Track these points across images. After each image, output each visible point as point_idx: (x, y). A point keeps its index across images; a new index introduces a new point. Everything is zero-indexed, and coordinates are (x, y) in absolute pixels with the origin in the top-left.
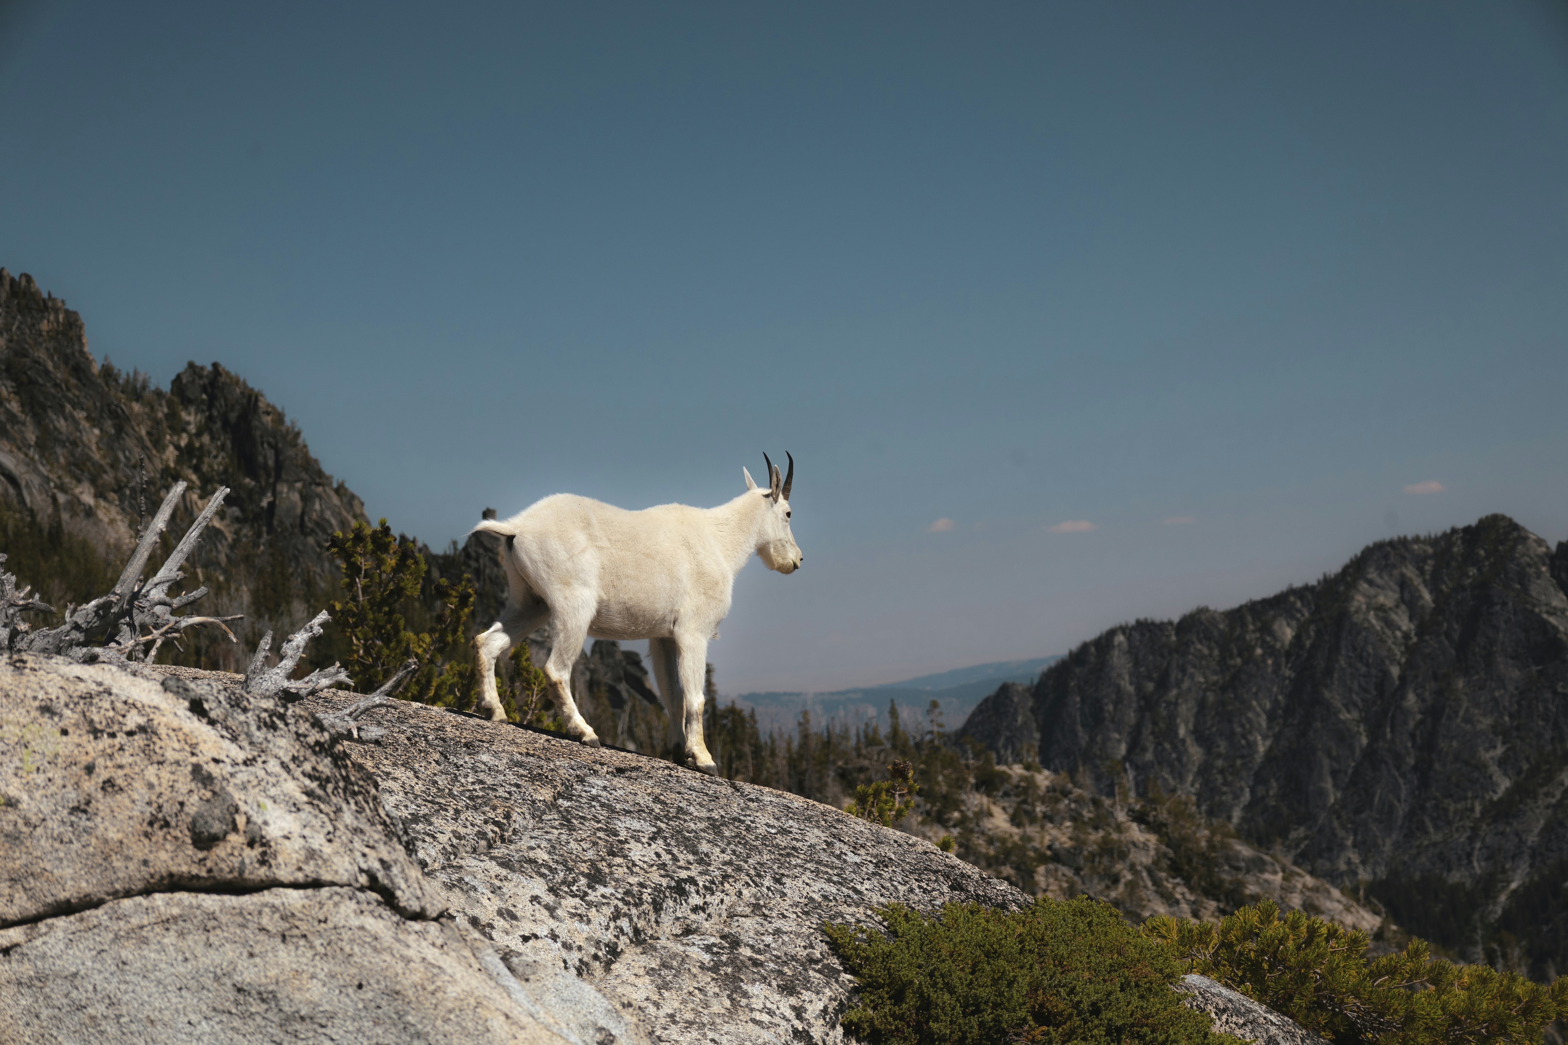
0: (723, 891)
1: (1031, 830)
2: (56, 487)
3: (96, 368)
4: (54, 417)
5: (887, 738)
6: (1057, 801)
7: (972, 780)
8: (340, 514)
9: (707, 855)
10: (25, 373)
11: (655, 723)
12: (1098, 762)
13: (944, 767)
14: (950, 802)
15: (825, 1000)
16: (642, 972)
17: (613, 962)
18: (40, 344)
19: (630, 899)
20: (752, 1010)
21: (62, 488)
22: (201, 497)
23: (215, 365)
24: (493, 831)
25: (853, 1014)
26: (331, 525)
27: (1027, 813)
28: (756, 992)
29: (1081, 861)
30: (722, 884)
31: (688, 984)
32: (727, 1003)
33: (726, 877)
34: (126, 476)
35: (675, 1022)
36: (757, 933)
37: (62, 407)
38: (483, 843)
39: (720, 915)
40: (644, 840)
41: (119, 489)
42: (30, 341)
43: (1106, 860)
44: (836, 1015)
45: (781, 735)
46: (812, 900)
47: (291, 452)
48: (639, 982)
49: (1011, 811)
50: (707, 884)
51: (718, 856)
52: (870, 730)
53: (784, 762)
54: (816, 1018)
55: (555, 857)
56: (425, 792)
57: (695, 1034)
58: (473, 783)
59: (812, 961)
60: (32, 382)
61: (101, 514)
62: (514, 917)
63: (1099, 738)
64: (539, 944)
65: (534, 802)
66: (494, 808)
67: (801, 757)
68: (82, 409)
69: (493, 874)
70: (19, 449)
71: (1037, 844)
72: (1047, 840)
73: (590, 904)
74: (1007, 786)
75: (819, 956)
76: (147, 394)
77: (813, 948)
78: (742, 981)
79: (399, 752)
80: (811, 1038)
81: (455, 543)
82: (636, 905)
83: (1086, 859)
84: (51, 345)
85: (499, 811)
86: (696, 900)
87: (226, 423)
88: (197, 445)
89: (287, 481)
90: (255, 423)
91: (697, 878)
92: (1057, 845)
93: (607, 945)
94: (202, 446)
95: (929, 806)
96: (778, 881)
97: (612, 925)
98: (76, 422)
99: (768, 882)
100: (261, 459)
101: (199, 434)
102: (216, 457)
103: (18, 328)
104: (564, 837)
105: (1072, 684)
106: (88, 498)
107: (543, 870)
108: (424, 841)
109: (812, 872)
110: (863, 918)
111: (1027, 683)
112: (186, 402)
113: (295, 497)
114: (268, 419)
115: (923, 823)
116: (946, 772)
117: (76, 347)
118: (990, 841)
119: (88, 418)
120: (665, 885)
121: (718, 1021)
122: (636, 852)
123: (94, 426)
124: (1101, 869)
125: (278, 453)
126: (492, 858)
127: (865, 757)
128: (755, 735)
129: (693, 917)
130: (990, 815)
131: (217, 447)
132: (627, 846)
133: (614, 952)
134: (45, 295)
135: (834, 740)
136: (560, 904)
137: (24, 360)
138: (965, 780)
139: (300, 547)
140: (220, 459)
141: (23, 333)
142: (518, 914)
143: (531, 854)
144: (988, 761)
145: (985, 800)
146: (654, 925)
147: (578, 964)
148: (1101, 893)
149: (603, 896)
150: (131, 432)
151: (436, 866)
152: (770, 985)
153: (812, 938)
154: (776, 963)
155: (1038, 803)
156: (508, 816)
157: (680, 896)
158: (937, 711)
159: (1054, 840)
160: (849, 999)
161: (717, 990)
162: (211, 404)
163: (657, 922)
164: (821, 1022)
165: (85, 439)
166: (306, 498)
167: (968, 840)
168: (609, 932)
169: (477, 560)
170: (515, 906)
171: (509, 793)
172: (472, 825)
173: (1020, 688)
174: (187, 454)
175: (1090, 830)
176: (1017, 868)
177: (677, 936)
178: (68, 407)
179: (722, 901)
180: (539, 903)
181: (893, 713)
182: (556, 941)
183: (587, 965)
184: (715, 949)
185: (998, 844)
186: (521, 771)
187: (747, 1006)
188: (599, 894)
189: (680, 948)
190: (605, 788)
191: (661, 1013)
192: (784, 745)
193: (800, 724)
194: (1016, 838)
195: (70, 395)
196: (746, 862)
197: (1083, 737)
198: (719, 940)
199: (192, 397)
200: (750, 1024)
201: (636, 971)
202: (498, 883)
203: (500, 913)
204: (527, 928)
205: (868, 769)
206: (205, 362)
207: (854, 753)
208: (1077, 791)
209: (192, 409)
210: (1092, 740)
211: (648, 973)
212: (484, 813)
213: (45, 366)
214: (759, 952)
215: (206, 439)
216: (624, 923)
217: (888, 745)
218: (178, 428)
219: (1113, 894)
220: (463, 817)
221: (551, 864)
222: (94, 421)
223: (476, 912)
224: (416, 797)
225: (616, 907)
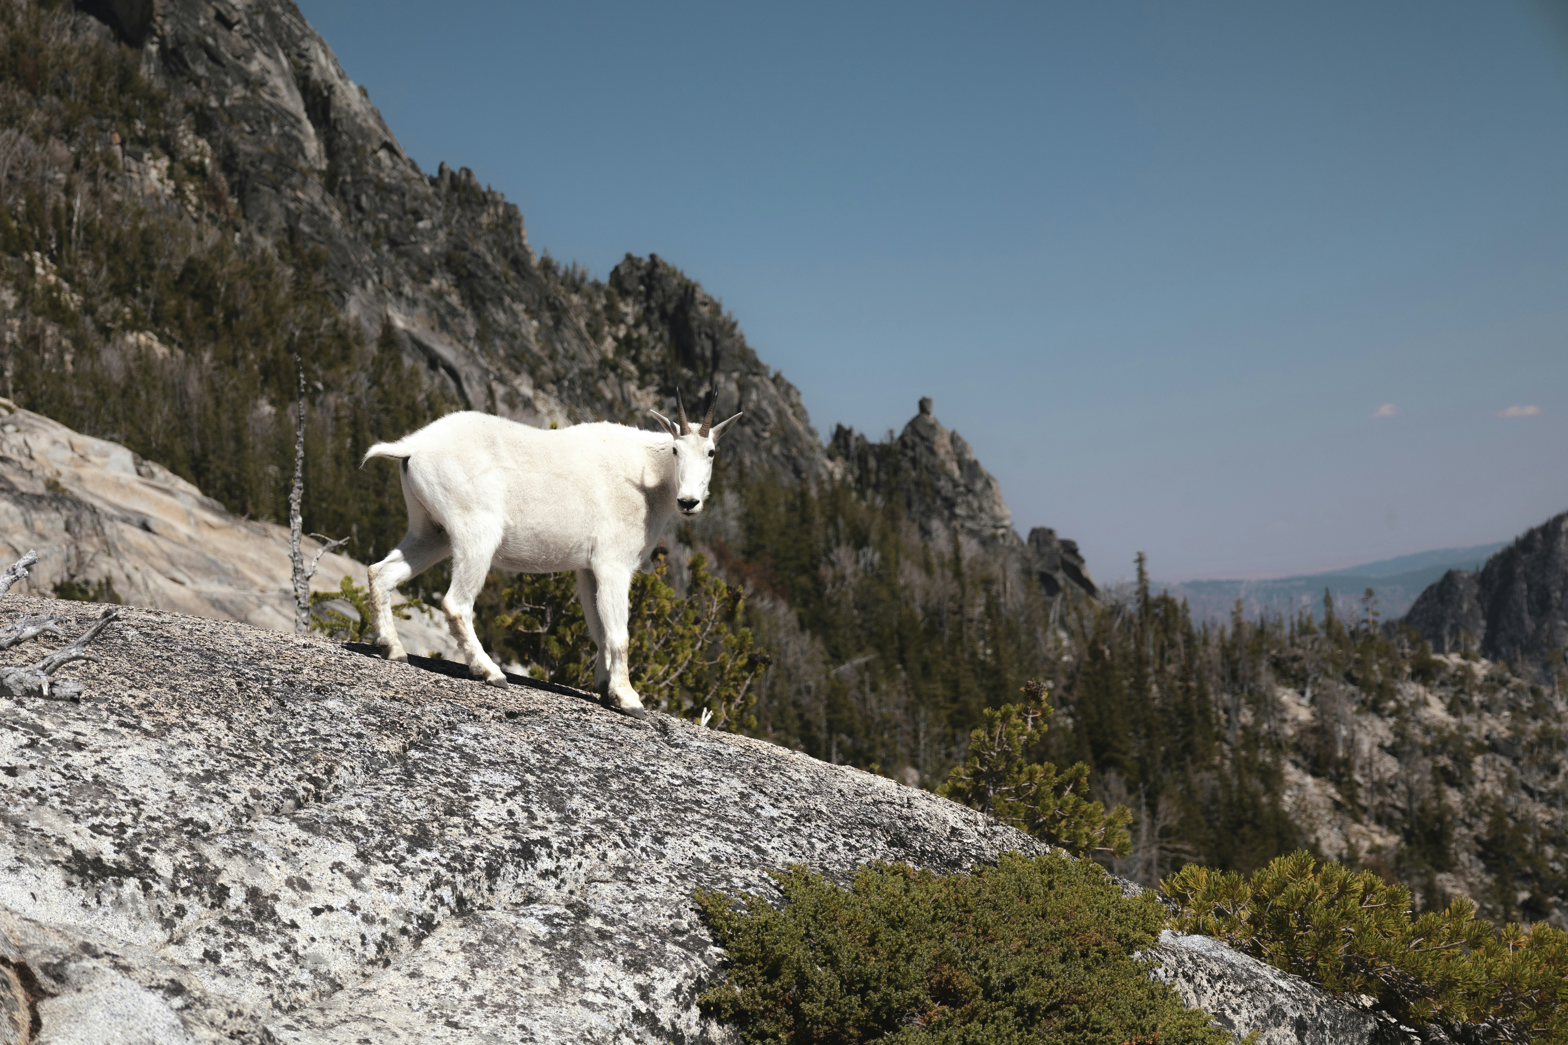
0: (582, 854)
1: (1468, 720)
2: (496, 379)
3: (535, 261)
4: (493, 310)
5: (1321, 627)
6: (1495, 690)
7: (1408, 669)
8: (776, 404)
9: (575, 812)
10: (464, 266)
11: (1086, 612)
12: (1545, 650)
13: (1379, 656)
14: (1386, 691)
15: (680, 978)
16: (456, 947)
17: (425, 936)
18: (479, 237)
19: (457, 865)
20: (584, 990)
21: (501, 380)
22: (640, 388)
23: (653, 257)
24: (305, 789)
25: (711, 993)
26: (768, 416)
27: (1464, 702)
28: (594, 970)
29: (1520, 752)
30: (582, 845)
31: (511, 960)
32: (555, 982)
33: (588, 838)
34: (565, 367)
35: (481, 1005)
36: (615, 901)
37: (501, 300)
38: (290, 802)
39: (577, 881)
40: (498, 796)
41: (557, 380)
42: (470, 234)
43: (1545, 750)
44: (692, 995)
45: (1214, 625)
46: (698, 861)
47: (727, 343)
48: (450, 960)
49: (1447, 700)
50: (563, 846)
51: (589, 812)
52: (1304, 619)
53: (1217, 651)
54: (666, 999)
55: (375, 818)
56: (234, 745)
57: (502, 1019)
58: (304, 734)
59: (676, 932)
60: (471, 275)
61: (539, 405)
62: (306, 886)
63: (1546, 626)
64: (333, 917)
65: (374, 754)
66: (315, 763)
67: (1234, 646)
68: (521, 301)
69: (289, 838)
70: (459, 341)
71: (1473, 734)
72: (1485, 729)
73: (405, 871)
74: (1443, 676)
75: (686, 926)
76: (586, 286)
77: (681, 917)
78: (580, 956)
79: (221, 699)
80: (657, 1020)
81: (891, 432)
82: (464, 872)
83: (1525, 749)
84: (490, 238)
85: (320, 765)
86: (546, 864)
87: (663, 315)
88: (635, 336)
89: (724, 371)
90: (692, 314)
91: (552, 840)
92: (1495, 735)
93: (419, 917)
94: (640, 337)
95: (1364, 695)
96: (658, 840)
97: (429, 894)
98: (514, 314)
99: (645, 841)
100: (698, 350)
101: (637, 325)
102: (654, 348)
103: (458, 221)
104: (396, 794)
105: (1519, 570)
106: (527, 390)
107: (357, 833)
108: (211, 801)
109: (709, 829)
110: (756, 882)
111: (1472, 570)
112: (625, 293)
113: (733, 387)
114: (705, 310)
115: (1358, 712)
116: (1381, 661)
117: (516, 240)
118: (1427, 731)
119: (527, 311)
120: (507, 848)
121: (537, 1003)
122: (484, 810)
123: (533, 318)
124: (1540, 760)
125: (715, 343)
126: (294, 820)
127: (1299, 646)
128: (1187, 624)
129: (540, 883)
130: (1426, 704)
131: (655, 338)
132: (475, 803)
133: (428, 925)
134: (484, 189)
135: (1268, 629)
136: (368, 871)
137: (463, 253)
138: (1401, 669)
139: (738, 437)
140: (657, 349)
141: (462, 226)
142: (312, 884)
143: (347, 815)
144: (1424, 650)
145: (1421, 690)
146: (486, 894)
147: (380, 939)
148: (1541, 783)
149: (424, 862)
150: (569, 324)
151: (222, 829)
152: (614, 961)
153: (681, 906)
154: (629, 935)
155: (1475, 693)
156: (329, 772)
157: (526, 859)
158: (1372, 599)
159: (1492, 729)
160: (713, 976)
161: (547, 967)
162: (648, 295)
163: (491, 890)
164: (673, 1002)
165: (524, 331)
166: (743, 388)
167: (1404, 729)
168: (424, 903)
169: (913, 449)
170: (309, 875)
171: (346, 745)
172: (281, 782)
173: (1465, 575)
174: (626, 345)
175: (1529, 720)
176: (1455, 759)
177: (517, 904)
178: (507, 300)
179: (580, 865)
180: (341, 871)
181: (1328, 601)
182: (355, 914)
183: (391, 940)
184: (556, 920)
185: (1434, 734)
186: (372, 719)
187: (579, 986)
188: (418, 859)
189: (513, 919)
190: (475, 737)
191: (468, 995)
192: (1216, 633)
193: (1233, 613)
194: (1453, 728)
195: (509, 287)
196: (624, 819)
197: (1530, 624)
198: (564, 910)
199: (629, 288)
200: (579, 1006)
201: (449, 947)
202: (293, 848)
203: (290, 883)
204: (320, 899)
205: (1301, 658)
206: (643, 254)
207: (1288, 642)
208: (1516, 681)
209: (630, 301)
210: (1539, 627)
211: (463, 949)
212: (302, 768)
213: (484, 259)
214: (612, 923)
215: (644, 330)
216: (445, 892)
217: (1323, 635)
218: (616, 319)
219: (1553, 785)
220: (272, 773)
221: (368, 826)
222: (532, 314)
223: (259, 882)
224: (220, 749)
225: (437, 874)
